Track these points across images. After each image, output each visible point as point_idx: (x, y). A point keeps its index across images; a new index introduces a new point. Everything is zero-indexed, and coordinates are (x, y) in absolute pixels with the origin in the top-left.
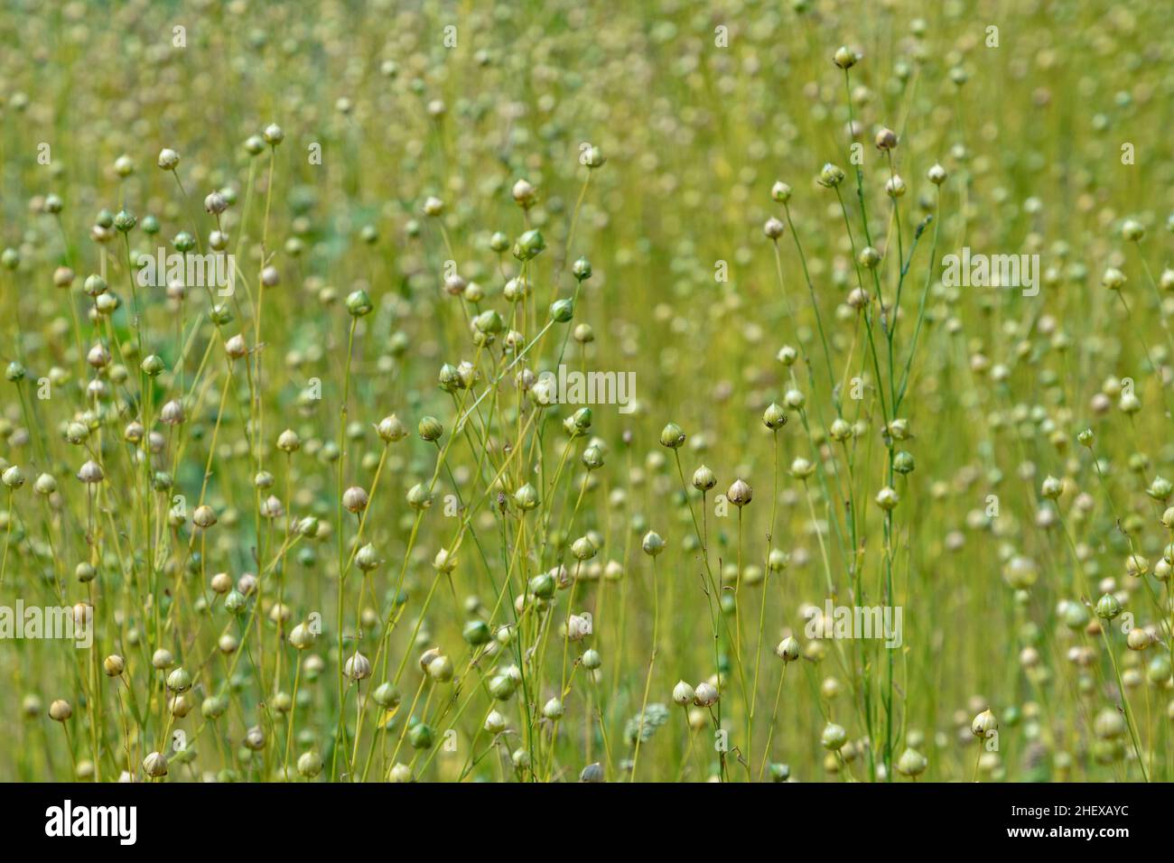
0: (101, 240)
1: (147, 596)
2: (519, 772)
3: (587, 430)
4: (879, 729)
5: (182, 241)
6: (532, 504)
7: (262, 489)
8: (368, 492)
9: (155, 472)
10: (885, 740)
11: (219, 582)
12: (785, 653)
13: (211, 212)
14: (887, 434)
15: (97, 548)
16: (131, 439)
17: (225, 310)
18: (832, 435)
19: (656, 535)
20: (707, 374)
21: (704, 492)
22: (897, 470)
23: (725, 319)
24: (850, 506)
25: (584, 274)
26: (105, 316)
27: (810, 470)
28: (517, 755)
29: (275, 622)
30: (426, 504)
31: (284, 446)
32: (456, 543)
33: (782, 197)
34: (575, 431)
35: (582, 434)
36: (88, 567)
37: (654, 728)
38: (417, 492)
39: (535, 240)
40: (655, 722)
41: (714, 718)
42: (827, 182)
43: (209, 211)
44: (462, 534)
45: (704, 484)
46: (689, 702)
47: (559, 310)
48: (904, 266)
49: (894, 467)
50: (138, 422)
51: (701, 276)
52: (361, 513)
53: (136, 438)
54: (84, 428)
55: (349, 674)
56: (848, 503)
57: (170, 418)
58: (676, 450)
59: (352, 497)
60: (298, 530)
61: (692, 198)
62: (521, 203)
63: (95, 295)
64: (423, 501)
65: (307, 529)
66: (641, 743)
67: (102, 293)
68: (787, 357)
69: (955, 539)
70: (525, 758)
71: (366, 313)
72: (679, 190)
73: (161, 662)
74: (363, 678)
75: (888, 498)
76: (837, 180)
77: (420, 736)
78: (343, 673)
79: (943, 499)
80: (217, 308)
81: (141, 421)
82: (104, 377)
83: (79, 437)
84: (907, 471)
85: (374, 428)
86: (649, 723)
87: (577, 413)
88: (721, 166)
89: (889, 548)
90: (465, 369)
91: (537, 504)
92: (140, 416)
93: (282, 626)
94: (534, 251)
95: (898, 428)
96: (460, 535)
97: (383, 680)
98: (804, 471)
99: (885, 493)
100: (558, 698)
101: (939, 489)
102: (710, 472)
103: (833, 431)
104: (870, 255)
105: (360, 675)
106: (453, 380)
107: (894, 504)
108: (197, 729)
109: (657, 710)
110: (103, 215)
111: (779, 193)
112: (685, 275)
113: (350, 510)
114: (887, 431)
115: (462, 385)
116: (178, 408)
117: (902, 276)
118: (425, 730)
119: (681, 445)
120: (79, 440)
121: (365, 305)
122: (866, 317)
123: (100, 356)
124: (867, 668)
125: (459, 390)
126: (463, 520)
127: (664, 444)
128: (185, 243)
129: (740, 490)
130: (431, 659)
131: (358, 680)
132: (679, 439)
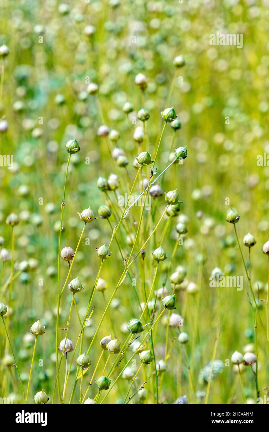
6: (163, 257)
8: (74, 250)
19: (220, 270)
21: (249, 247)
30: (107, 256)
32: (122, 278)
38: (103, 250)
44: (126, 273)
45: (249, 243)
52: (70, 261)
55: (61, 349)
58: (234, 224)
59: (66, 252)
61: (236, 74)
64: (106, 255)
71: (76, 152)
72: (229, 69)
74: (69, 352)
77: (103, 383)
78: (59, 349)
85: (78, 214)
90: (112, 180)
91: (165, 258)
96: (125, 274)
97: (80, 354)
102: (253, 236)
105: (68, 350)
106: (105, 186)
113: (65, 260)
115: (109, 189)
119: (237, 222)
121: (76, 147)
125: (108, 191)
127: (228, 221)
130: (107, 341)
131: (66, 353)
132: (236, 218)
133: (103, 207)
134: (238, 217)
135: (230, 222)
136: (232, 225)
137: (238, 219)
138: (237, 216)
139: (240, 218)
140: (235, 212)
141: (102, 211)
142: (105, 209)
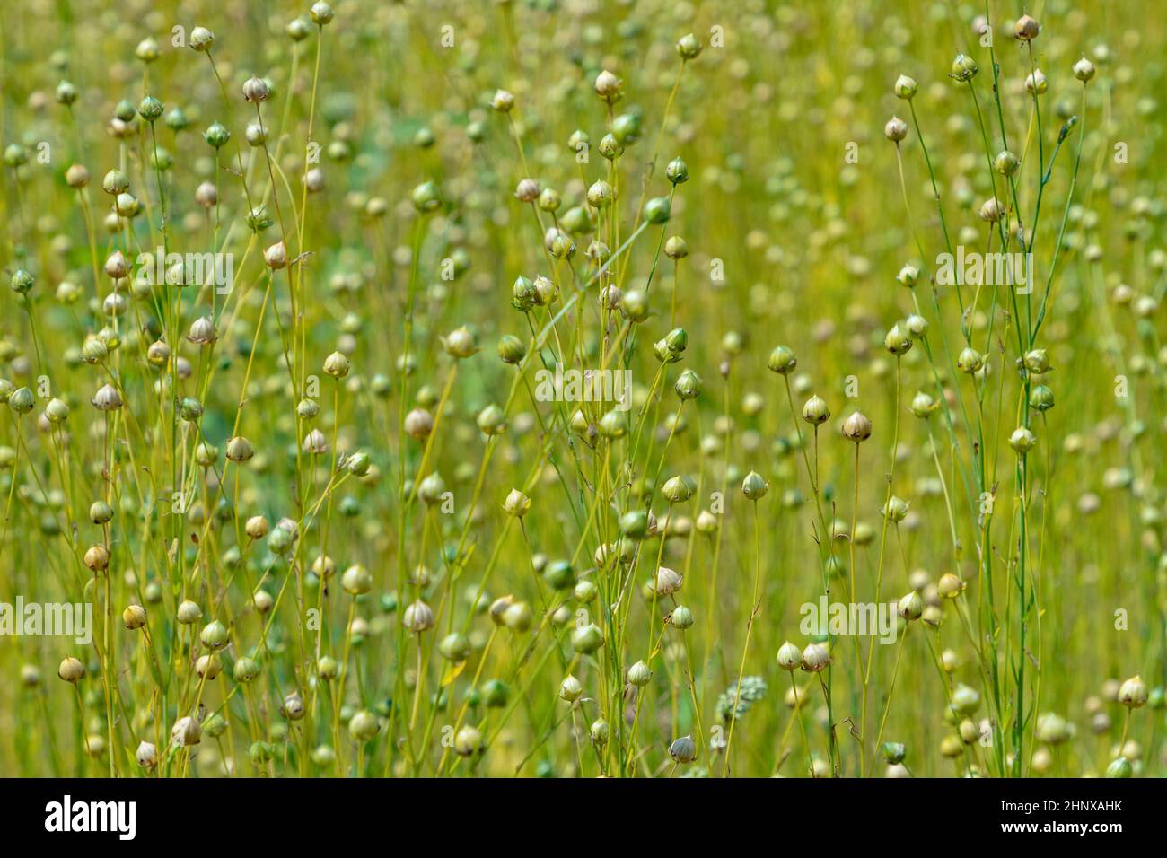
0: (120, 135)
1: (172, 541)
2: (598, 746)
3: (682, 354)
4: (1009, 705)
5: (215, 133)
6: (620, 432)
7: (305, 419)
8: (433, 415)
9: (183, 399)
10: (1015, 717)
11: (255, 525)
12: (907, 611)
13: (250, 100)
14: (1023, 366)
15: (114, 485)
16: (155, 360)
17: (264, 213)
18: (960, 366)
19: (758, 476)
20: (803, 313)
21: (816, 426)
22: (1033, 407)
23: (828, 247)
24: (979, 449)
25: (680, 177)
26: (125, 220)
27: (933, 407)
28: (596, 726)
29: (318, 577)
30: (500, 428)
31: (331, 370)
32: (533, 475)
33: (906, 92)
34: (667, 355)
35: (675, 359)
36: (104, 506)
37: (750, 703)
38: (490, 416)
39: (631, 126)
40: (750, 697)
41: (824, 685)
42: (960, 75)
43: (247, 99)
45: (816, 416)
46: (795, 667)
47: (655, 210)
48: (1045, 175)
49: (1031, 403)
50: (163, 341)
51: (800, 198)
52: (425, 438)
53: (161, 359)
54: (103, 346)
55: (409, 624)
56: (976, 445)
57: (199, 338)
58: (786, 376)
59: (416, 421)
60: (347, 467)
62: (605, 97)
63: (115, 193)
64: (497, 425)
65: (356, 466)
66: (735, 719)
67: (123, 192)
68: (909, 278)
69: (1088, 502)
70: (605, 730)
72: (774, 100)
73: (187, 615)
74: (425, 630)
75: (1023, 438)
76: (971, 73)
77: (493, 693)
78: (403, 625)
79: (1076, 453)
80: (256, 212)
81: (166, 340)
82: (124, 290)
83: (97, 356)
84: (1046, 408)
86: (743, 698)
87: (670, 335)
88: (824, 74)
89: (1023, 497)
90: (542, 284)
91: (625, 433)
92: (164, 334)
93: (326, 579)
94: (629, 138)
95: (1035, 359)
98: (927, 409)
99: (1020, 434)
100: (645, 661)
101: (1072, 442)
102: (823, 402)
103: (961, 362)
104: (1007, 160)
105: (422, 626)
106: (528, 295)
107: (1030, 447)
108: (227, 695)
109: (753, 683)
110: (122, 106)
111: (903, 88)
112: (782, 196)
113: (413, 436)
114: (1022, 362)
115: (539, 301)
116: (209, 325)
117: (1042, 185)
118: (499, 687)
119: (792, 371)
120: (96, 359)
121: (434, 199)
122: (1001, 231)
123: (119, 264)
124: (996, 634)
125: (535, 307)
126: (543, 447)
127: (772, 369)
128: (218, 136)
129: (858, 424)
130: (504, 607)
131: (420, 632)
132: (790, 364)
133: (508, 339)
134: (793, 362)
135: (778, 371)
136: (781, 377)
137: (794, 365)
138: (792, 359)
139: (798, 362)
140: (786, 351)
141: (505, 347)
142: (513, 345)
